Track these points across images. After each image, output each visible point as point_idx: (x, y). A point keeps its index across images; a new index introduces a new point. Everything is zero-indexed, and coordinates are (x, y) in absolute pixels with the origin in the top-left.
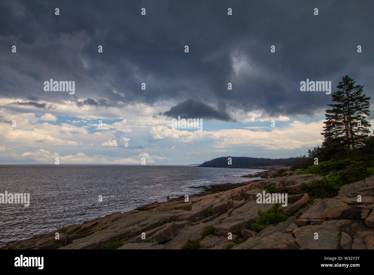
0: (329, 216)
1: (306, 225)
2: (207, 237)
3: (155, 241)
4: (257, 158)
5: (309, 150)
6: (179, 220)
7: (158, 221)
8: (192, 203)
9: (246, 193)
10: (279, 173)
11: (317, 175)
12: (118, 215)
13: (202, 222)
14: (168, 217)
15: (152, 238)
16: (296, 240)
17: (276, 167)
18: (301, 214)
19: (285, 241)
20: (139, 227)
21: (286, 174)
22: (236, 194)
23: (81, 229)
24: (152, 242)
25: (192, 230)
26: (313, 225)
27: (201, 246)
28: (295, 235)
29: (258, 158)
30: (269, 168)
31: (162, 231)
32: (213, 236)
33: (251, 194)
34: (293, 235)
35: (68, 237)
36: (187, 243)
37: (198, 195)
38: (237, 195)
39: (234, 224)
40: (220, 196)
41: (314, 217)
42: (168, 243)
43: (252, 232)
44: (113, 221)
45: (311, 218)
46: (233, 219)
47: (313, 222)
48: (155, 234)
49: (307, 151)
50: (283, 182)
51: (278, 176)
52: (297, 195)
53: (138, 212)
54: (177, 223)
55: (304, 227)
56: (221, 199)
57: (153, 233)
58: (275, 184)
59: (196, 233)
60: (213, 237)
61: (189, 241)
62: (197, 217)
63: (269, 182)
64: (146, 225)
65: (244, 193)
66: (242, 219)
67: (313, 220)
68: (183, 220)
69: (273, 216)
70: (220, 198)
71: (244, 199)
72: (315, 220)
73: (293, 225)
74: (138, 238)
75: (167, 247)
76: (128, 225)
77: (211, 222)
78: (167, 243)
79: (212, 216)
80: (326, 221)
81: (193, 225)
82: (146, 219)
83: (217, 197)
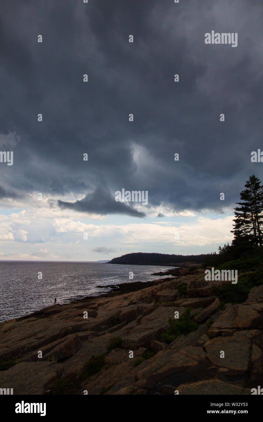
0: (240, 325)
1: (217, 336)
2: (113, 351)
3: (53, 359)
4: (168, 254)
5: (220, 247)
6: (84, 330)
7: (58, 332)
8: (99, 306)
9: (156, 294)
10: (190, 270)
12: (13, 324)
13: (109, 332)
14: (71, 326)
15: (50, 355)
16: (208, 355)
18: (212, 323)
19: (197, 357)
20: (35, 340)
21: (198, 272)
22: (146, 295)
24: (50, 361)
25: (97, 342)
26: (224, 336)
27: (106, 363)
28: (206, 349)
30: (180, 265)
31: (62, 345)
32: (120, 349)
33: (162, 295)
34: (204, 349)
36: (90, 360)
37: (105, 296)
38: (147, 297)
39: (143, 335)
41: (225, 327)
42: (68, 361)
43: (162, 344)
44: (5, 332)
45: (223, 327)
46: (142, 328)
47: (225, 332)
48: (53, 350)
49: (218, 248)
50: (195, 282)
51: (189, 274)
52: (208, 298)
53: (36, 320)
54: (80, 334)
55: (215, 339)
57: (53, 348)
58: (186, 284)
59: (101, 346)
60: (120, 350)
61: (93, 357)
62: (103, 325)
63: (180, 282)
64: (43, 337)
65: (154, 294)
66: (152, 328)
67: (224, 330)
68: (86, 330)
69: (184, 325)
70: (129, 299)
71: (154, 300)
72: (226, 330)
73: (204, 337)
74: (34, 356)
75: (67, 365)
76: (23, 337)
77: (118, 331)
78: (67, 361)
79: (119, 325)
80: (237, 332)
81: (99, 336)
82: (45, 330)
83: (126, 298)
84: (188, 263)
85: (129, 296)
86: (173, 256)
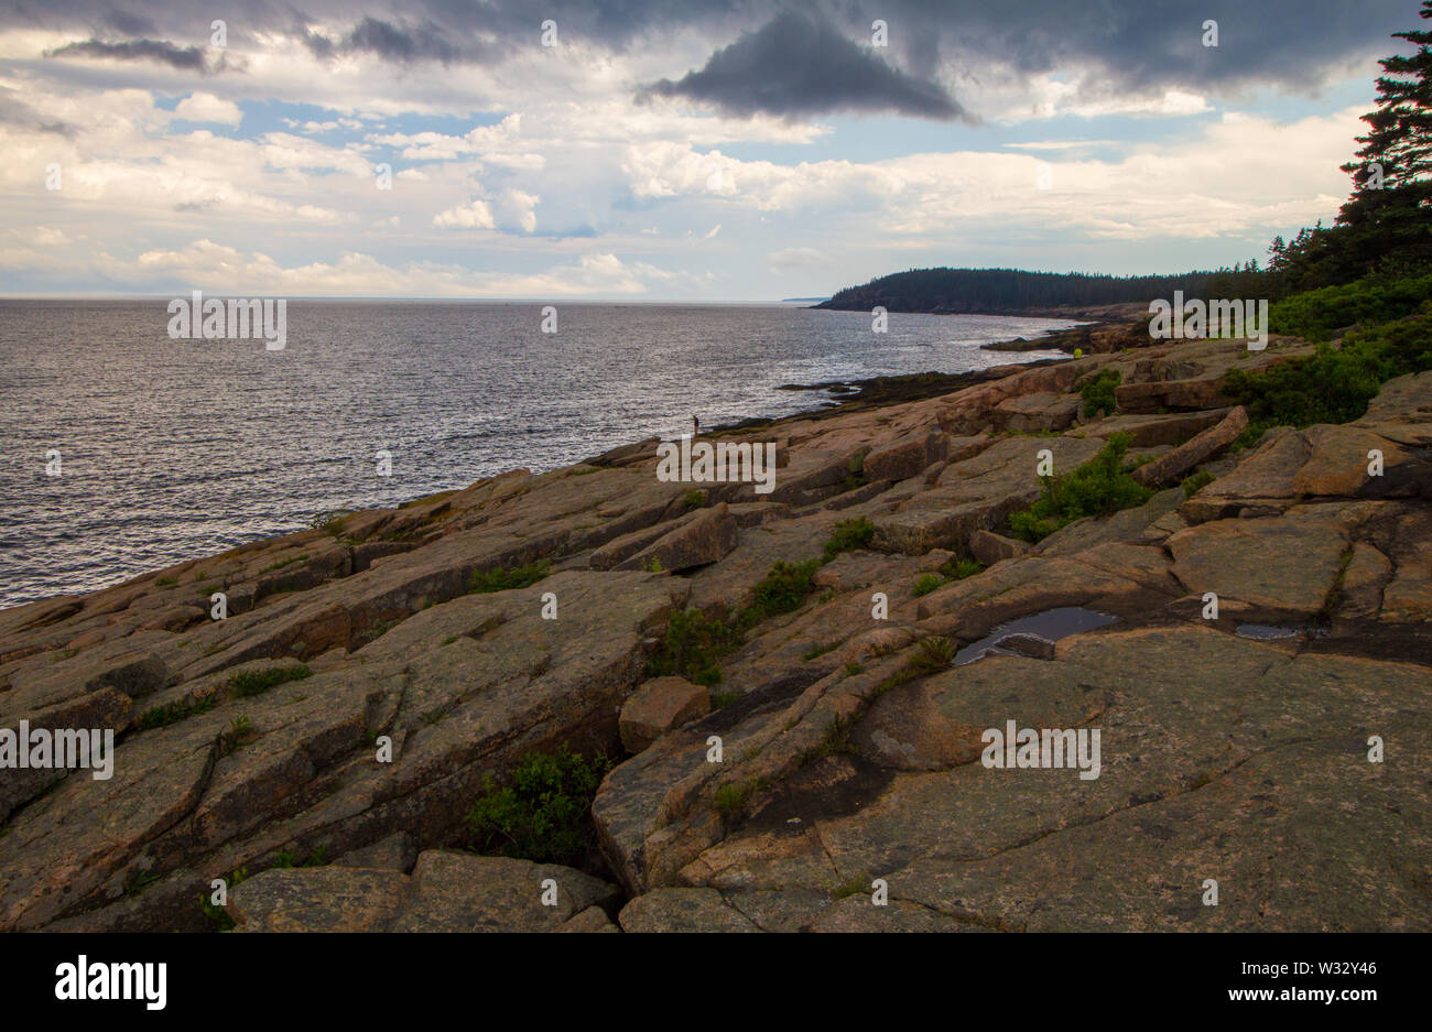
0: (1319, 489)
1: (1220, 518)
2: (844, 557)
3: (657, 565)
4: (1054, 273)
5: (1279, 241)
6: (742, 500)
7: (666, 502)
8: (790, 444)
9: (996, 408)
11: (1293, 341)
12: (521, 481)
13: (828, 508)
14: (703, 488)
15: (646, 556)
16: (1176, 569)
17: (1130, 311)
18: (1207, 481)
19: (1134, 571)
20: (597, 521)
22: (958, 410)
23: (392, 523)
24: (648, 570)
25: (792, 532)
26: (1247, 517)
27: (822, 586)
28: (1174, 552)
29: (1057, 275)
30: (1096, 314)
31: (681, 533)
32: (865, 552)
33: (1018, 410)
34: (1168, 553)
35: (351, 550)
36: (771, 574)
37: (813, 416)
38: (961, 416)
39: (945, 516)
40: (897, 419)
41: (1256, 494)
42: (703, 575)
43: (1012, 543)
44: (504, 501)
45: (1246, 496)
46: (943, 499)
47: (1249, 507)
48: (656, 544)
49: (1270, 243)
50: (1151, 365)
51: (1131, 345)
52: (1200, 415)
53: (592, 472)
54: (734, 509)
55: (1212, 524)
56: (899, 428)
57: (651, 540)
58: (1115, 375)
59: (804, 542)
60: (866, 556)
61: (780, 567)
62: (808, 489)
63: (1094, 366)
64: (621, 513)
65: (990, 408)
66: (977, 499)
67: (1249, 502)
68: (756, 499)
69: (1098, 488)
70: (897, 425)
71: (990, 428)
72: (1260, 502)
73: (1170, 519)
74: (598, 556)
75: (699, 585)
76: (560, 513)
77: (859, 507)
78: (700, 575)
79: (863, 488)
80: (1301, 507)
81: (795, 516)
82: (624, 495)
83: (885, 422)
84: (1131, 306)
85: (897, 415)
86: (1075, 279)
